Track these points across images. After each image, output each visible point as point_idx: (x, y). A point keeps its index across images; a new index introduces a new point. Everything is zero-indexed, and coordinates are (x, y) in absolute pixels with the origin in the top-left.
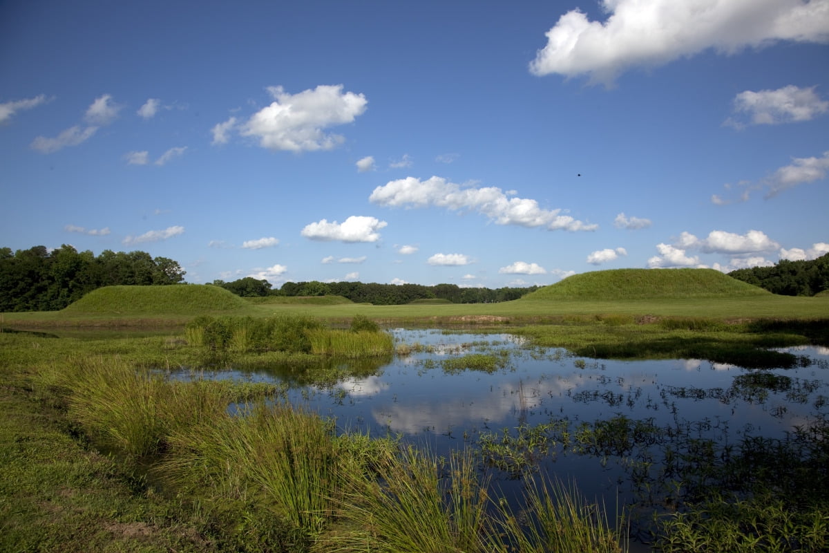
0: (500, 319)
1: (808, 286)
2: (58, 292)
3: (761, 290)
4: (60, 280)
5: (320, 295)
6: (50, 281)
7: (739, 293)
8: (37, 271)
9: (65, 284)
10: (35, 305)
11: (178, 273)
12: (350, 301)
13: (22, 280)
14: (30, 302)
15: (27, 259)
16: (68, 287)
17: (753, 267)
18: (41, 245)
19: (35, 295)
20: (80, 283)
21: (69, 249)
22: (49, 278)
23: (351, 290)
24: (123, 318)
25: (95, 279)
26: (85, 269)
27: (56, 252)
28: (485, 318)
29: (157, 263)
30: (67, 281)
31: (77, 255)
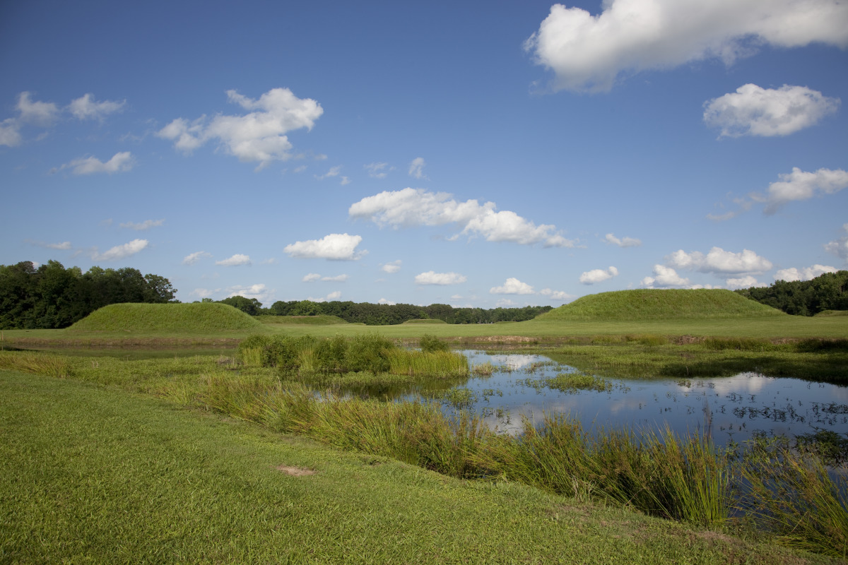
0: (527, 339)
1: (805, 307)
2: (45, 309)
3: (776, 311)
4: (47, 297)
5: (311, 314)
6: (37, 298)
7: (756, 314)
8: (23, 287)
9: (52, 301)
10: (21, 323)
11: (169, 291)
12: (345, 321)
13: (8, 296)
14: (15, 319)
15: (12, 275)
16: (56, 305)
17: (749, 287)
18: (27, 260)
19: (21, 312)
20: (69, 300)
21: (57, 265)
22: (36, 295)
23: (343, 310)
24: (135, 337)
25: (84, 296)
26: (74, 286)
27: (43, 268)
28: (512, 339)
29: (147, 280)
30: (55, 298)
31: (65, 271)
